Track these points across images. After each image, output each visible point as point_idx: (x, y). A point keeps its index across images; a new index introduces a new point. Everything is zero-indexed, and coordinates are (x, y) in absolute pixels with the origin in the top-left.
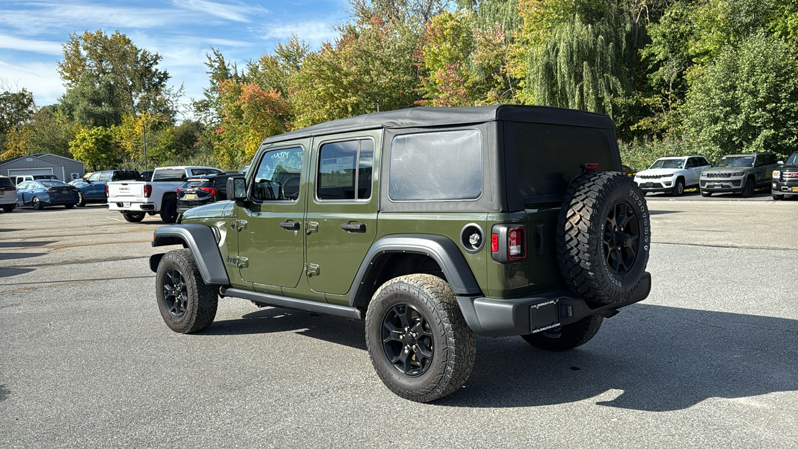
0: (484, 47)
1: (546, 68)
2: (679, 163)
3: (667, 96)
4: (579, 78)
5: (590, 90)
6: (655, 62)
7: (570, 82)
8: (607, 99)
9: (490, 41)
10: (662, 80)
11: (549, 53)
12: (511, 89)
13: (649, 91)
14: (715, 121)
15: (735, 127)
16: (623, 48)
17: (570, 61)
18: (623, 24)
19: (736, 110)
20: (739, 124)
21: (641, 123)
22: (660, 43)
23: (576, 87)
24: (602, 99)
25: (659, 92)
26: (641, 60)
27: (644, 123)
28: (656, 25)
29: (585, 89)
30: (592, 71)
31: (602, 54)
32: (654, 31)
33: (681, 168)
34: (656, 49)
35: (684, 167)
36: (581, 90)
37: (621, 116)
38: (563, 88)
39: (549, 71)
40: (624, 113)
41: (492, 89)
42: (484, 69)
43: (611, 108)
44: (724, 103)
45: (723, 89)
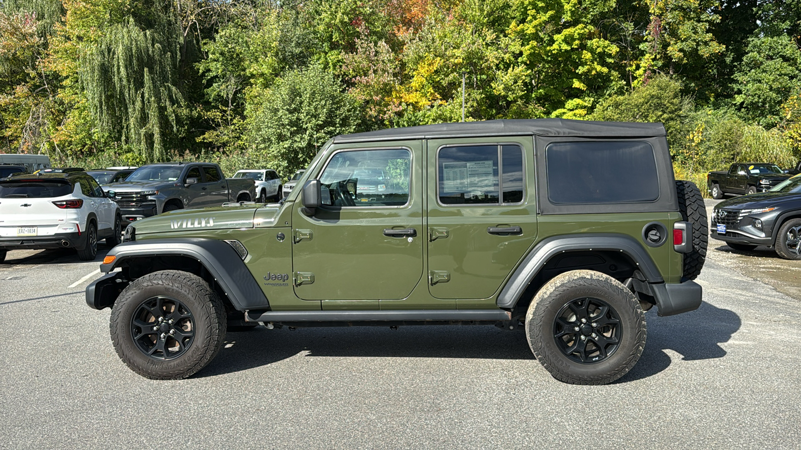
0: (11, 34)
1: (102, 69)
2: (259, 175)
3: (225, 111)
4: (139, 84)
5: (151, 97)
6: (209, 78)
7: (129, 87)
8: (170, 109)
9: (16, 29)
10: (219, 95)
11: (104, 54)
12: (47, 86)
13: (208, 106)
14: (281, 138)
15: (300, 146)
16: (178, 60)
17: (129, 64)
18: (174, 36)
19: (301, 130)
20: (304, 144)
21: (206, 135)
22: (217, 60)
23: (136, 93)
24: (165, 108)
25: (216, 107)
26: (199, 75)
27: (209, 136)
28: (212, 42)
29: (146, 95)
30: (153, 79)
31: (161, 62)
32: (210, 47)
33: (262, 180)
34: (212, 66)
35: (264, 179)
36: (143, 97)
37: (184, 127)
38: (122, 93)
39: (105, 72)
40: (186, 124)
41: (23, 84)
42: (7, 59)
43: (174, 118)
44: (292, 123)
45: (288, 110)
